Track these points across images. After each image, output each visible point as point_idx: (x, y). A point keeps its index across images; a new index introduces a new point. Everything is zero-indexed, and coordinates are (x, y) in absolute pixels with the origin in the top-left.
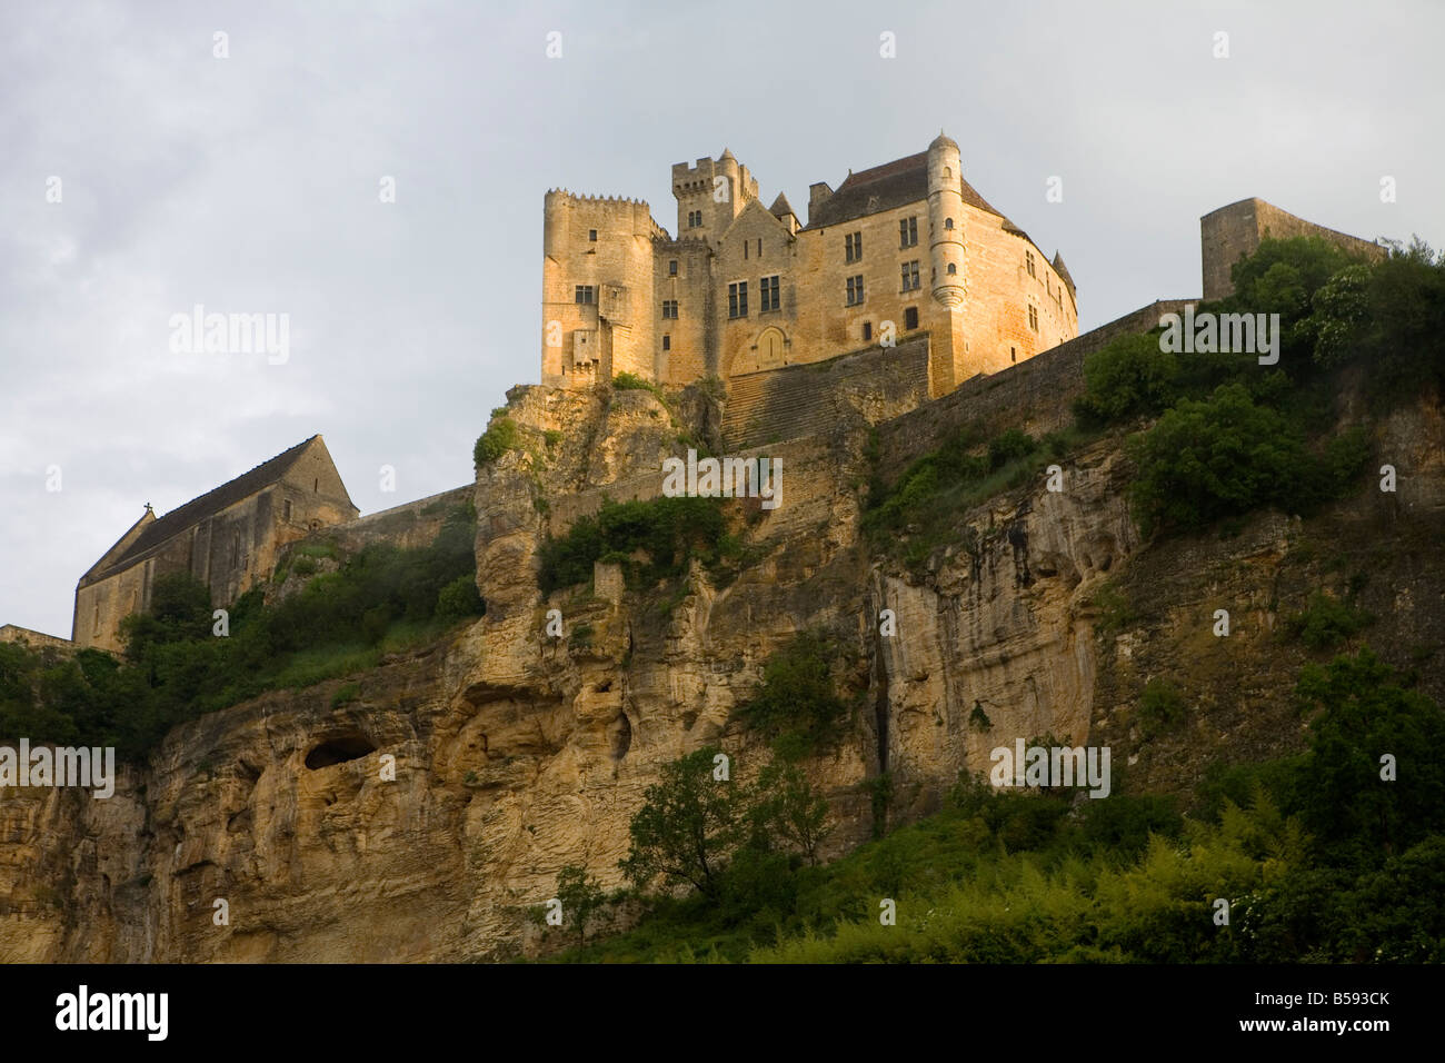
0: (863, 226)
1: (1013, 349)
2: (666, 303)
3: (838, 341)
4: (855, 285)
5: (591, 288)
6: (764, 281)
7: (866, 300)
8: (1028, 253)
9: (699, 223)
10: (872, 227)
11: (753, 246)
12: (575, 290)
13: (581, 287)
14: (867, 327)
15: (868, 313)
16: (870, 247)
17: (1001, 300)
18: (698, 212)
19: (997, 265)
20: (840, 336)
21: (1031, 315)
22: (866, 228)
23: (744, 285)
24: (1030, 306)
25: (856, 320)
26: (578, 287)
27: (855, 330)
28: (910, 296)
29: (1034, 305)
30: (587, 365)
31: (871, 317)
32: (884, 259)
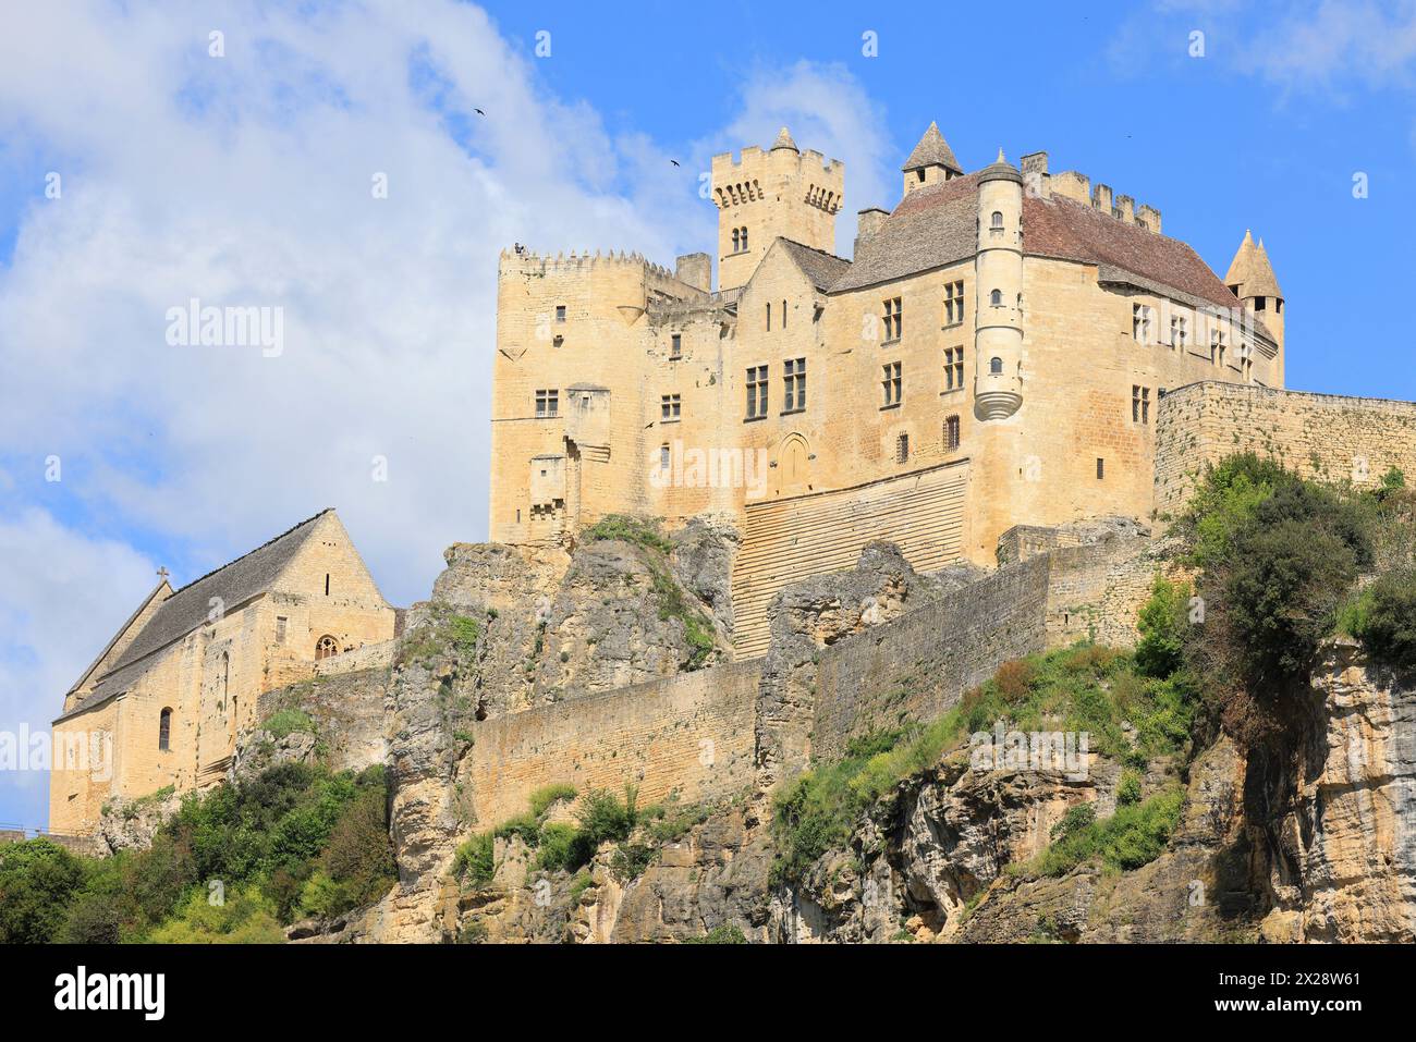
0: (904, 289)
1: (1100, 461)
2: (666, 398)
3: (871, 458)
4: (893, 377)
5: (554, 392)
6: (789, 364)
7: (903, 400)
8: (1136, 307)
9: (745, 246)
10: (913, 293)
11: (776, 311)
12: (535, 397)
13: (543, 392)
14: (904, 438)
15: (905, 420)
16: (910, 322)
17: (1084, 391)
18: (745, 229)
19: (1080, 339)
20: (874, 455)
21: (1136, 402)
22: (906, 293)
23: (764, 369)
24: (1136, 389)
25: (891, 429)
26: (539, 392)
27: (890, 446)
28: (952, 399)
29: (1142, 385)
30: (548, 508)
31: (908, 427)
32: (924, 342)
